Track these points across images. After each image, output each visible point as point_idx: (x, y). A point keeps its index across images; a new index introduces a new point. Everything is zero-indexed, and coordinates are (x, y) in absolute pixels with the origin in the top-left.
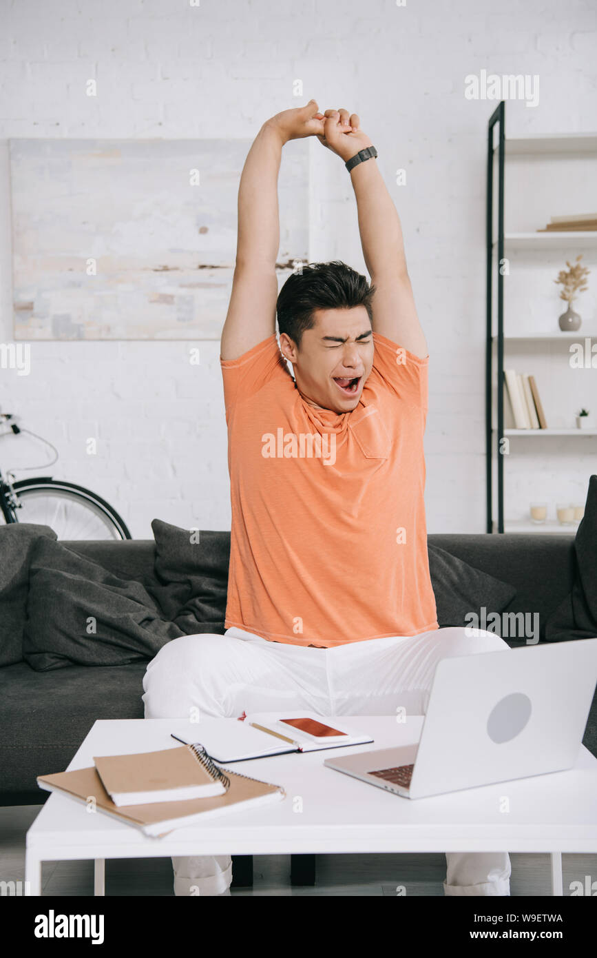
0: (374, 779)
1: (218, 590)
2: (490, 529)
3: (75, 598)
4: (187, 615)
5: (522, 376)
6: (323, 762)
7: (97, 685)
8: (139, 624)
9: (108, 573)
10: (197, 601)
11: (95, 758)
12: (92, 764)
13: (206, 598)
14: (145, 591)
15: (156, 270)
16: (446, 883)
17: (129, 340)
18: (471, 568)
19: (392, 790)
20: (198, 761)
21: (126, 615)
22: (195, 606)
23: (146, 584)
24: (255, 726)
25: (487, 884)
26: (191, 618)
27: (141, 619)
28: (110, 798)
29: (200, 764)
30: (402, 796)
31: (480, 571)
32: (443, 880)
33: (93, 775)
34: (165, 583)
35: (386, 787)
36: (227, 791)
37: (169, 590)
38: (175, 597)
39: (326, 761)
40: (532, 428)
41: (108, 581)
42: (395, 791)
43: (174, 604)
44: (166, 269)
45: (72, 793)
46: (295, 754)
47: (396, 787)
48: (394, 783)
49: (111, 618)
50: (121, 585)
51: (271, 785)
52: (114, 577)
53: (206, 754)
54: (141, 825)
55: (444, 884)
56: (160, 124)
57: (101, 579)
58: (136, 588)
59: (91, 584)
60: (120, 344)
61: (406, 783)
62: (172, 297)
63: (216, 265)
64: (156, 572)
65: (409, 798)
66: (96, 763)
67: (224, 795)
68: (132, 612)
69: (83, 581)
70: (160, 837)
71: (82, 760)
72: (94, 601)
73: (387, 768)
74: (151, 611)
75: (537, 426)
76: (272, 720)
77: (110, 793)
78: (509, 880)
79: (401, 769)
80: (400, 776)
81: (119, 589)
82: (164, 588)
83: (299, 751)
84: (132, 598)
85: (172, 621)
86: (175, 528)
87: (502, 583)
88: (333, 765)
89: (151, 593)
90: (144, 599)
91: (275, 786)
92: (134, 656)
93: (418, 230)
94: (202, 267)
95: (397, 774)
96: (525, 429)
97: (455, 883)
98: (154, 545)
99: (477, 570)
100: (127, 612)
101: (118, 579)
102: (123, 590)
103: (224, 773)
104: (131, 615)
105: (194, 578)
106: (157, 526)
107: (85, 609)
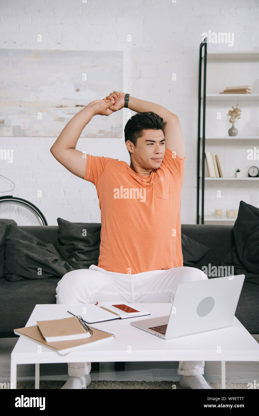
0: (150, 331)
1: (85, 248)
2: (198, 222)
3: (25, 251)
4: (72, 258)
5: (212, 154)
6: (130, 323)
7: (35, 288)
8: (52, 262)
9: (38, 240)
10: (76, 252)
11: (37, 322)
12: (36, 324)
13: (80, 251)
14: (54, 248)
15: (57, 107)
16: (178, 369)
17: (46, 137)
18: (190, 239)
19: (158, 335)
20: (79, 323)
21: (47, 258)
22: (75, 254)
23: (55, 245)
24: (102, 308)
25: (195, 370)
26: (74, 260)
27: (53, 260)
28: (44, 339)
29: (80, 324)
30: (162, 338)
31: (194, 240)
32: (177, 368)
33: (36, 328)
34: (63, 244)
35: (156, 334)
36: (92, 336)
37: (64, 248)
38: (67, 250)
39: (131, 323)
40: (216, 177)
41: (39, 244)
42: (159, 336)
43: (67, 254)
44: (61, 106)
45: (29, 337)
46: (118, 319)
47: (160, 334)
48: (159, 332)
49: (40, 259)
50: (44, 246)
51: (109, 333)
52: (41, 242)
53: (82, 320)
54: (58, 350)
55: (178, 370)
56: (59, 44)
57: (36, 243)
58: (51, 247)
59: (32, 246)
60: (42, 138)
61: (164, 332)
62: (64, 118)
63: (83, 105)
64: (59, 240)
65: (165, 339)
66: (37, 324)
67: (90, 338)
68: (49, 257)
69: (28, 244)
70: (65, 355)
71: (32, 322)
72: (33, 252)
73: (156, 326)
74: (57, 257)
75: (219, 176)
76: (109, 305)
77: (44, 337)
78: (203, 368)
79: (161, 326)
80: (161, 330)
81: (44, 247)
82: (63, 247)
83: (120, 318)
84: (49, 251)
85: (66, 261)
86: (67, 221)
87: (203, 245)
88: (134, 325)
89: (57, 249)
90: (54, 251)
91: (111, 334)
92: (50, 275)
93: (169, 91)
94: (77, 106)
95: (160, 329)
96: (213, 177)
97: (182, 369)
98: (58, 228)
99: (193, 240)
100: (46, 257)
101: (43, 243)
102: (45, 247)
103: (90, 328)
104: (49, 259)
105: (75, 243)
106: (59, 220)
107: (30, 256)
